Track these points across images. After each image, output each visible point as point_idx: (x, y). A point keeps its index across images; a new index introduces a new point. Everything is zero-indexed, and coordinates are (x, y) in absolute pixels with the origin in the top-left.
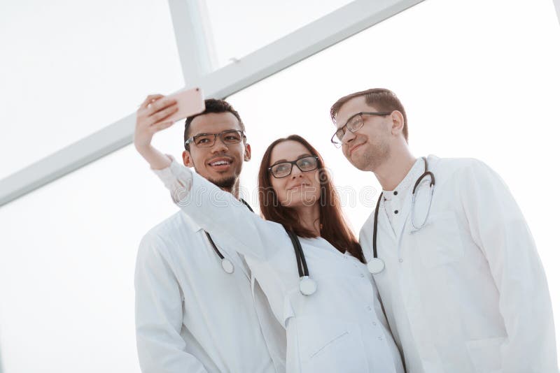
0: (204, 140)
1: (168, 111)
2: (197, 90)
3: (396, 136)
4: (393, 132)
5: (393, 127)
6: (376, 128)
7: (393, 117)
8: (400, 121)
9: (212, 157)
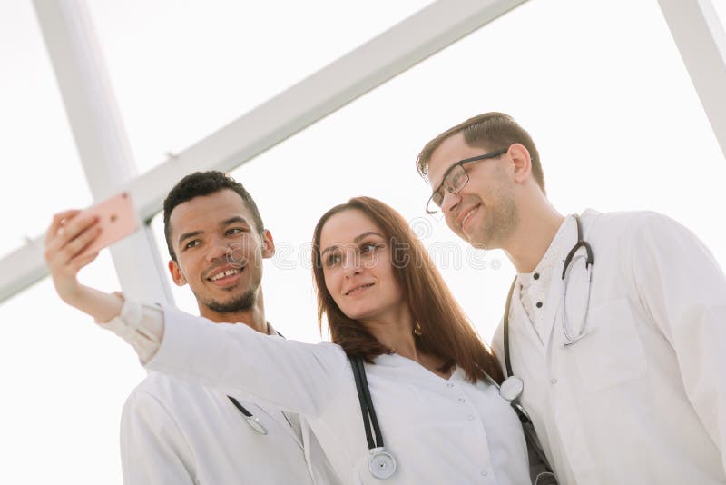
0: (192, 243)
1: (86, 237)
2: (125, 196)
3: (523, 183)
4: (518, 179)
5: (515, 172)
6: (488, 178)
7: (512, 154)
8: (523, 157)
9: (211, 268)
